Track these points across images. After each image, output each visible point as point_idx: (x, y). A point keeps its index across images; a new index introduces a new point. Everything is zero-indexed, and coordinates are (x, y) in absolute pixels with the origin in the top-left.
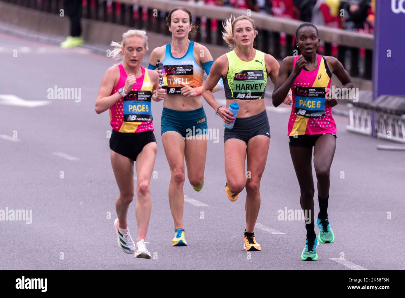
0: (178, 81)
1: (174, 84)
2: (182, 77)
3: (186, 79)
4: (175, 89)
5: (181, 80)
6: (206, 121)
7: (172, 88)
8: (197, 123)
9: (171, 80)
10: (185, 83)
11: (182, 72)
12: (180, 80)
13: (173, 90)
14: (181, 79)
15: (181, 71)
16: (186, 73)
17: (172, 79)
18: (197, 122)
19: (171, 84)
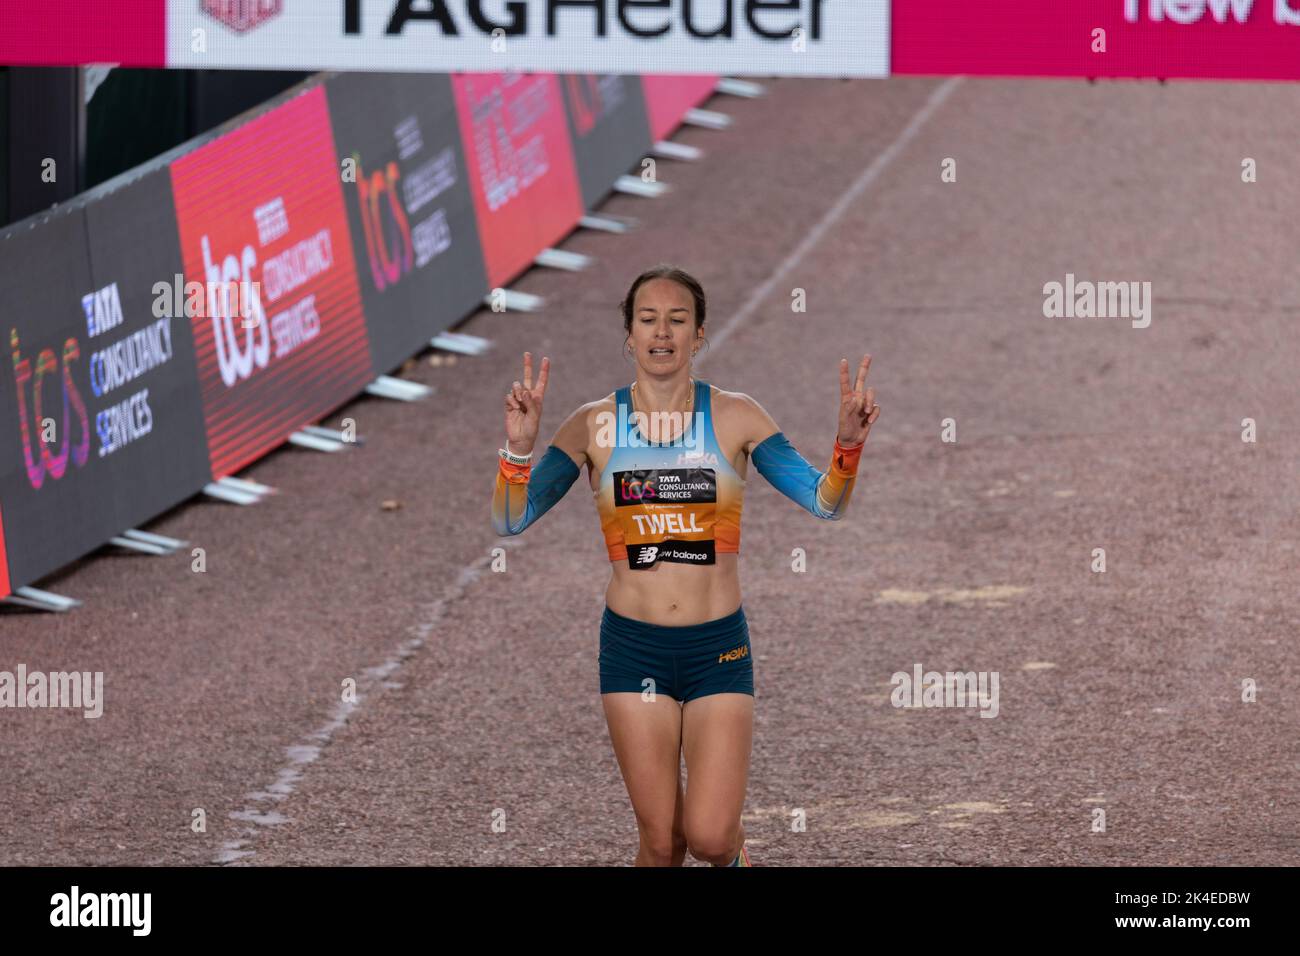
0: (666, 526)
1: (653, 531)
2: (676, 511)
3: (693, 516)
4: (655, 550)
5: (676, 520)
6: (748, 656)
7: (648, 546)
8: (720, 661)
9: (644, 521)
10: (689, 530)
11: (679, 495)
12: (672, 520)
13: (649, 551)
14: (673, 516)
15: (674, 491)
16: (690, 496)
17: (646, 517)
18: (719, 658)
19: (642, 532)
